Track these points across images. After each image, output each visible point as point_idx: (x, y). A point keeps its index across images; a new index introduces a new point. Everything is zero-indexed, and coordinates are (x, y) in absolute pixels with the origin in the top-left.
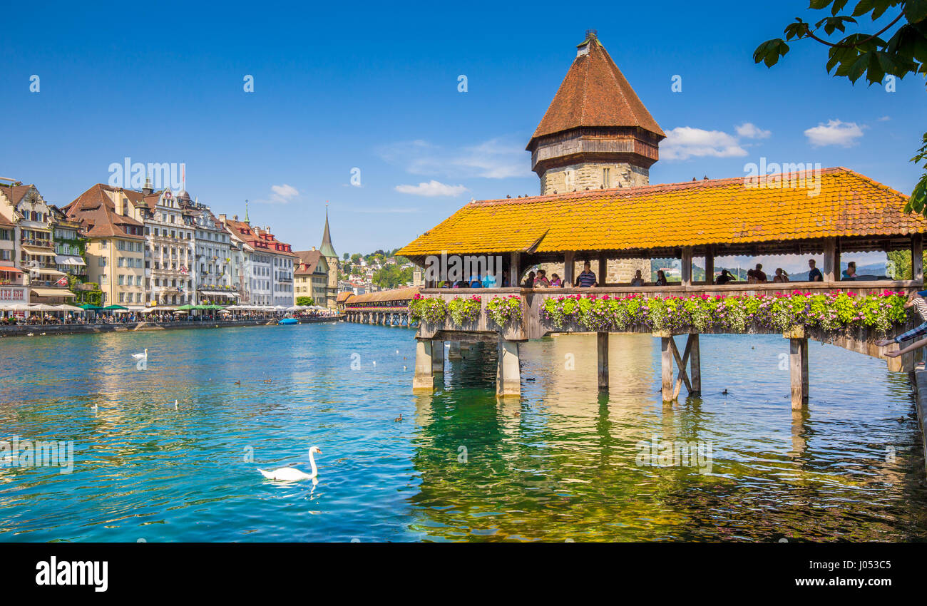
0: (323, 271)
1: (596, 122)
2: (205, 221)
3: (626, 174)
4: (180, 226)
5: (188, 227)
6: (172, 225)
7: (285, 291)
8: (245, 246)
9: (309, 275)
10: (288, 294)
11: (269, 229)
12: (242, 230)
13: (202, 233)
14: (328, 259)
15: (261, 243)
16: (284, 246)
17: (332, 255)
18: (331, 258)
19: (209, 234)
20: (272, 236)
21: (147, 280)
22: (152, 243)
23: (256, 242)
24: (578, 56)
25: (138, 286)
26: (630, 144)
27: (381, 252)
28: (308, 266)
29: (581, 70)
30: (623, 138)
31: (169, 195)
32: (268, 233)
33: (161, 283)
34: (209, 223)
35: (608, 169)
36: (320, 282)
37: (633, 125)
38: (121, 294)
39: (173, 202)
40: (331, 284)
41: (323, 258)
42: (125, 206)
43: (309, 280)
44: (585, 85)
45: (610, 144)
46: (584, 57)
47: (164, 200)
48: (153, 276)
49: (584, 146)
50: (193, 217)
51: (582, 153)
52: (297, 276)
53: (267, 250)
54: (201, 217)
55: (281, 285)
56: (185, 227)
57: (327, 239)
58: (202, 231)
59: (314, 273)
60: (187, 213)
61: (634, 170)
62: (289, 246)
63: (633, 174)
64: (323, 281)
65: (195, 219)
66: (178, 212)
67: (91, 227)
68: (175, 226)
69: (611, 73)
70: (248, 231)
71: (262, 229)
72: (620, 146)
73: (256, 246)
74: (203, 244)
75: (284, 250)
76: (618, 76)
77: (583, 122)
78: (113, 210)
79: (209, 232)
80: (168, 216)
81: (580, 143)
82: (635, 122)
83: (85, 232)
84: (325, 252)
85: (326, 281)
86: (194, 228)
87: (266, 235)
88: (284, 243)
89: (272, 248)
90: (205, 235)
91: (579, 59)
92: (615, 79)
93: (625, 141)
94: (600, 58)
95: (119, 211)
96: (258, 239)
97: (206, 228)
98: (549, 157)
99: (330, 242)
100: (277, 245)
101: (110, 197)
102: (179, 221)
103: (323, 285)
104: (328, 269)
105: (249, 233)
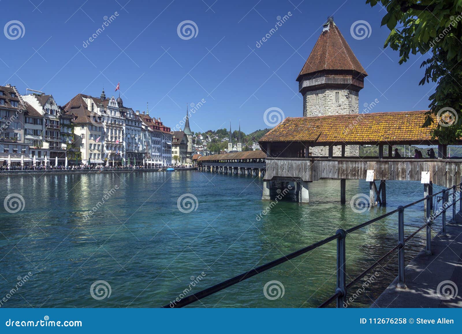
0: (185, 142)
1: (332, 67)
2: (130, 115)
3: (347, 95)
4: (119, 117)
5: (123, 118)
6: (115, 117)
7: (168, 153)
8: (149, 128)
9: (178, 144)
10: (168, 155)
11: (160, 119)
12: (147, 120)
13: (128, 121)
14: (188, 136)
15: (157, 127)
16: (167, 128)
17: (190, 134)
18: (189, 135)
19: (132, 122)
20: (161, 123)
21: (103, 146)
22: (105, 126)
23: (154, 126)
24: (324, 31)
25: (98, 150)
26: (349, 80)
27: (210, 131)
28: (178, 140)
29: (325, 38)
30: (346, 76)
31: (113, 100)
32: (159, 121)
33: (109, 148)
34: (132, 116)
35: (338, 93)
36: (184, 149)
37: (351, 69)
38: (91, 154)
39: (115, 104)
40: (189, 150)
41: (185, 135)
42: (93, 106)
43: (178, 148)
44: (327, 47)
45: (339, 79)
46: (326, 31)
47: (111, 103)
48: (105, 144)
49: (326, 80)
50: (124, 112)
51: (325, 84)
52: (173, 145)
53: (160, 131)
54: (128, 112)
55: (166, 150)
56: (121, 118)
57: (187, 125)
58: (128, 120)
59: (181, 144)
60: (122, 110)
61: (351, 93)
62: (170, 129)
63: (350, 95)
64: (185, 148)
65: (125, 114)
66: (118, 110)
67: (76, 117)
68: (116, 117)
69: (341, 41)
70: (150, 120)
71: (156, 119)
72: (344, 80)
73: (154, 128)
74: (129, 127)
75: (167, 131)
76: (344, 42)
77: (326, 67)
78: (87, 108)
79: (132, 121)
80: (113, 111)
81: (324, 78)
82: (353, 67)
83: (73, 120)
84: (186, 132)
85: (187, 148)
86: (125, 119)
87: (158, 123)
88: (167, 127)
89: (162, 130)
90: (130, 122)
91: (324, 32)
92: (342, 44)
93: (347, 78)
94: (335, 32)
95: (89, 109)
96: (155, 125)
97: (130, 118)
98: (308, 85)
99: (189, 126)
100: (164, 128)
101: (85, 101)
102: (118, 115)
103: (185, 150)
104: (188, 141)
105: (150, 121)
